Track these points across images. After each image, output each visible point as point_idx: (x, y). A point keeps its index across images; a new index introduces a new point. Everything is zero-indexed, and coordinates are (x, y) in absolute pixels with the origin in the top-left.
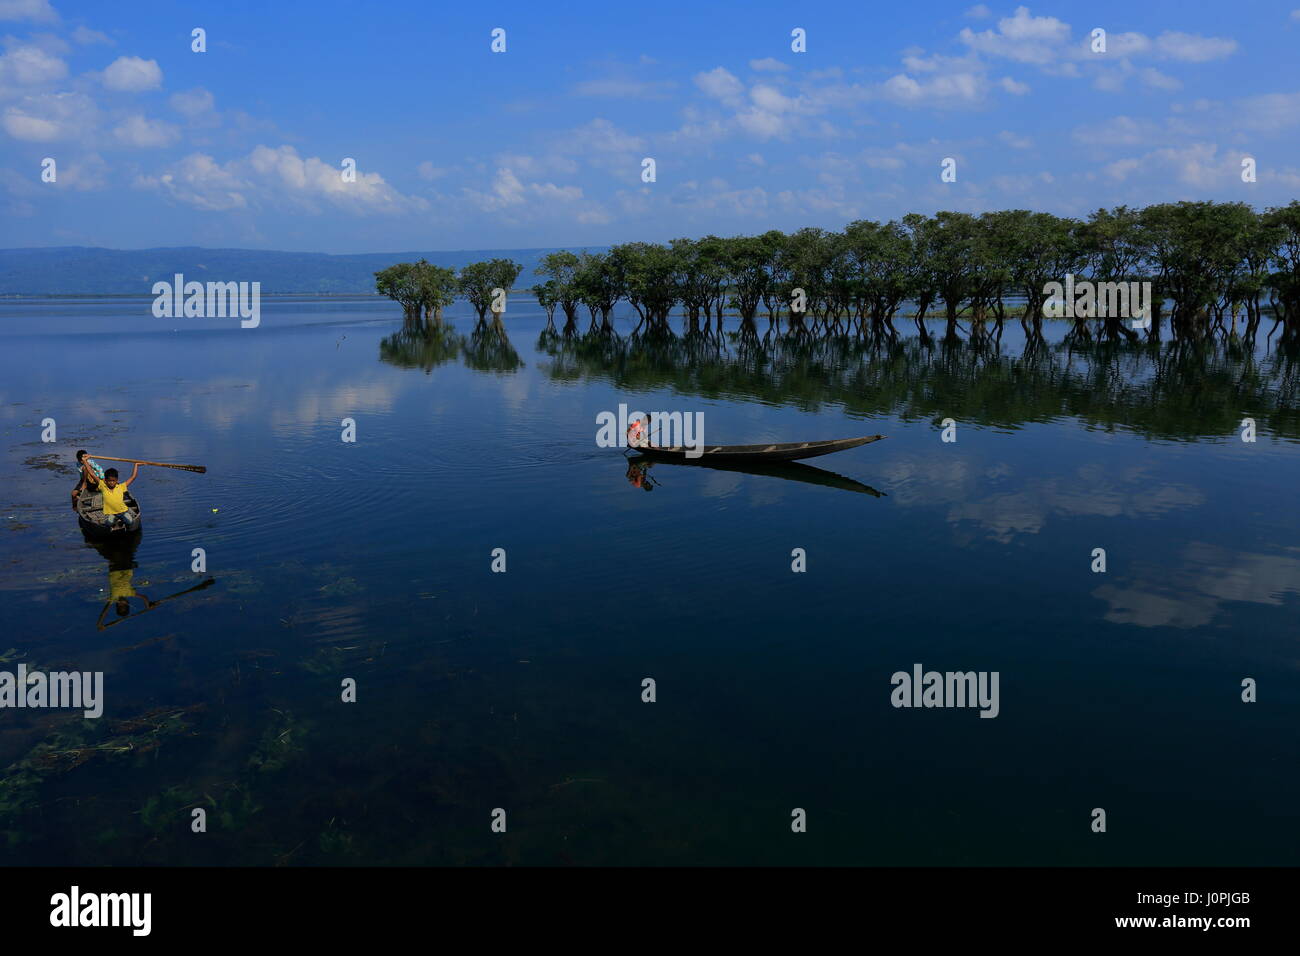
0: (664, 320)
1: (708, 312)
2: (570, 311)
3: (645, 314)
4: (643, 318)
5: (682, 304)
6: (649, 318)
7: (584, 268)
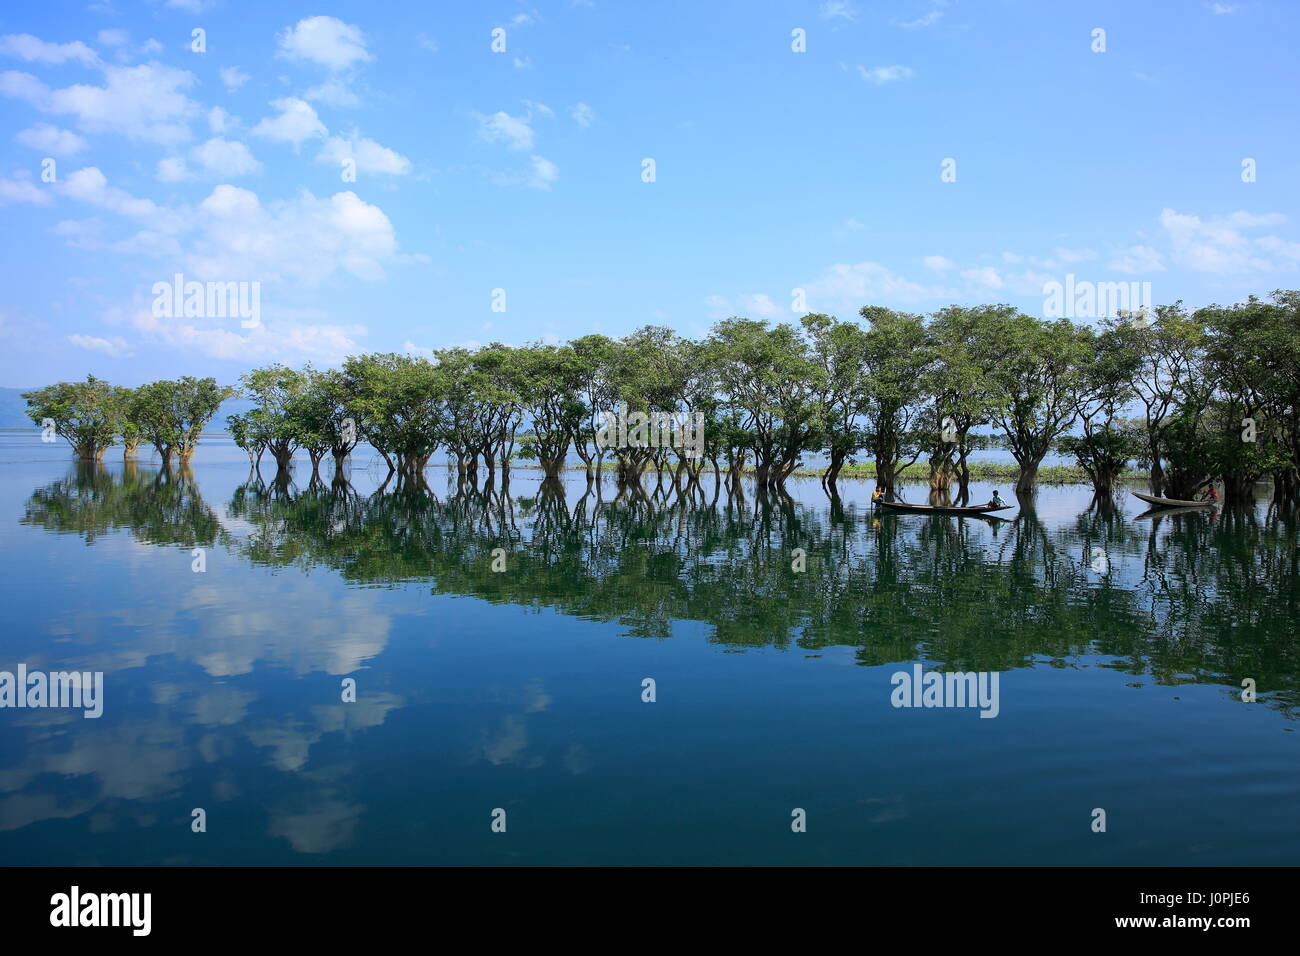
0: (419, 473)
1: (490, 463)
2: (283, 456)
3: (395, 463)
4: (392, 470)
5: (446, 448)
6: (402, 471)
7: (304, 390)
